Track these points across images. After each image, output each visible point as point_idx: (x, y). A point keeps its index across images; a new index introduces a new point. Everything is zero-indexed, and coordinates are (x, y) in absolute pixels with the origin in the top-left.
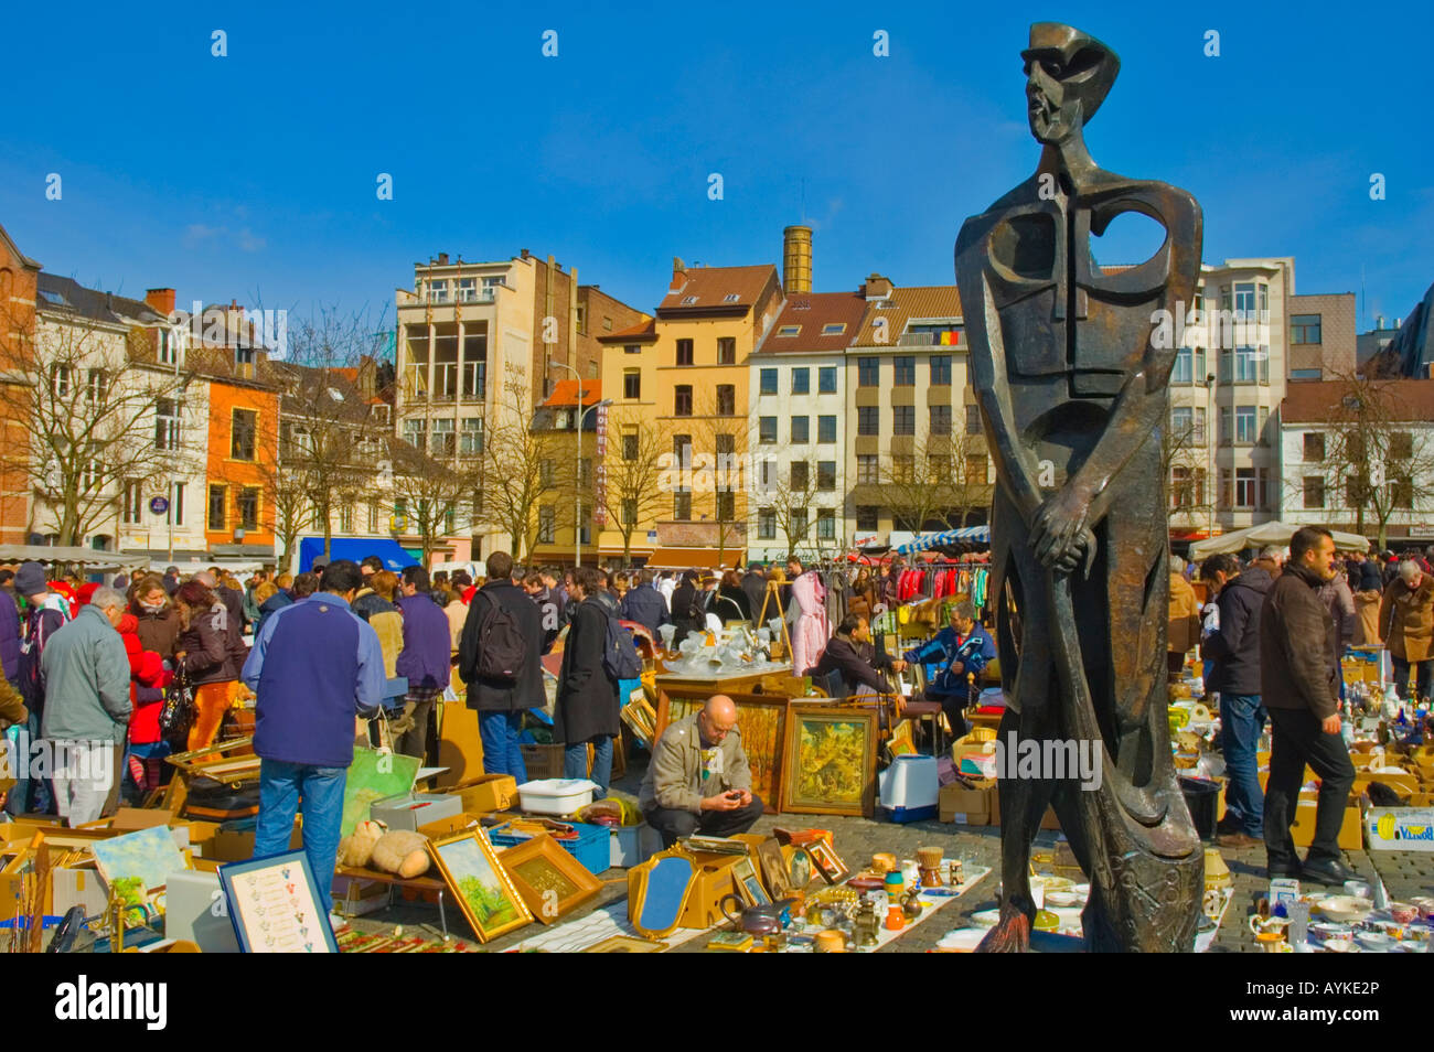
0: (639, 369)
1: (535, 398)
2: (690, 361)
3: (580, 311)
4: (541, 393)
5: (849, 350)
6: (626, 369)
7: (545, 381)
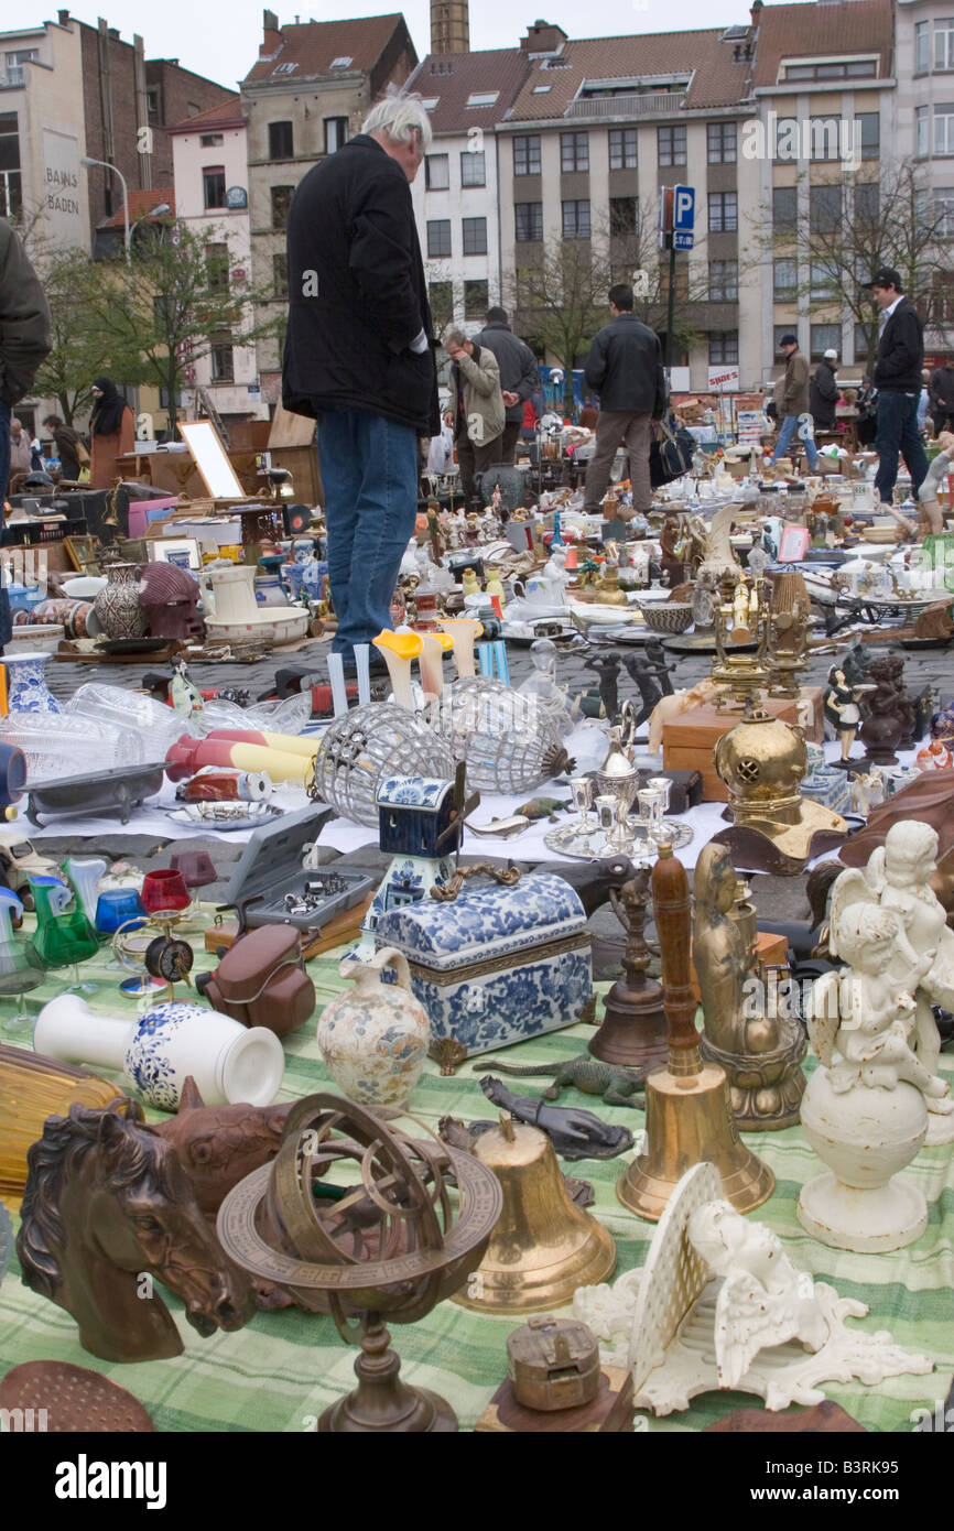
0: (222, 167)
1: (94, 218)
2: (289, 151)
3: (152, 96)
4: (102, 211)
5: (499, 127)
6: (205, 169)
7: (108, 194)
